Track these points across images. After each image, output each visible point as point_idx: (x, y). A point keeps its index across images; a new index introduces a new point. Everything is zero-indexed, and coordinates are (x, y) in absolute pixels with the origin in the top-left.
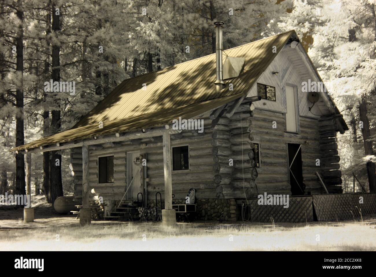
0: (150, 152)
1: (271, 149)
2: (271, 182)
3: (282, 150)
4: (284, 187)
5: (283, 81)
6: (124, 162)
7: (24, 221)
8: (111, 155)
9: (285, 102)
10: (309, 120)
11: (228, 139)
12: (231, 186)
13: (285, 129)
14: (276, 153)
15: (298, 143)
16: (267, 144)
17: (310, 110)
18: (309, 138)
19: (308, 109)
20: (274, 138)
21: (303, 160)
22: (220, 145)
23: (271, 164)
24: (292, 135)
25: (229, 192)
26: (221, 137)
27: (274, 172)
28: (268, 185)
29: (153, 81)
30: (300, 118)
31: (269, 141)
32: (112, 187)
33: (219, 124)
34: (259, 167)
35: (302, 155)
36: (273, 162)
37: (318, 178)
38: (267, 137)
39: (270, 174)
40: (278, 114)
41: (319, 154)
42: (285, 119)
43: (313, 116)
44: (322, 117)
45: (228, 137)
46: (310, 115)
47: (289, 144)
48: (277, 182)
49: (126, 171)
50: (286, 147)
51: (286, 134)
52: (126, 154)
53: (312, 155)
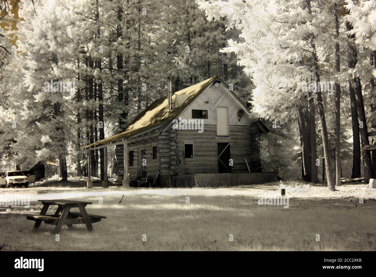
0: (146, 149)
1: (203, 147)
2: (202, 166)
3: (213, 147)
4: (212, 169)
5: (215, 106)
6: (137, 154)
7: (87, 187)
8: (133, 150)
9: (216, 118)
10: (240, 127)
11: (168, 143)
12: (169, 168)
13: (216, 134)
14: (206, 149)
15: (227, 142)
16: (199, 145)
17: (240, 121)
18: (239, 138)
19: (238, 120)
20: (205, 140)
21: (231, 152)
22: (161, 146)
23: (203, 156)
24: (223, 137)
25: (166, 171)
26: (163, 142)
27: (206, 160)
28: (199, 167)
29: (162, 103)
30: (230, 126)
31: (201, 142)
32: (133, 168)
33: (162, 136)
34: (193, 157)
35: (231, 149)
36: (204, 154)
37: (246, 163)
38: (200, 140)
39: (202, 161)
40: (210, 126)
41: (249, 148)
42: (216, 128)
43: (243, 124)
44: (251, 124)
45: (168, 142)
46: (239, 124)
47: (218, 143)
48: (207, 165)
49: (138, 160)
50: (216, 145)
51: (217, 137)
52: (138, 150)
53: (242, 149)
